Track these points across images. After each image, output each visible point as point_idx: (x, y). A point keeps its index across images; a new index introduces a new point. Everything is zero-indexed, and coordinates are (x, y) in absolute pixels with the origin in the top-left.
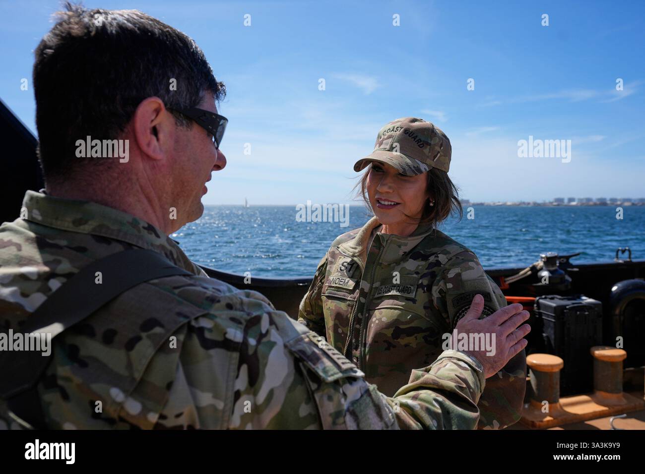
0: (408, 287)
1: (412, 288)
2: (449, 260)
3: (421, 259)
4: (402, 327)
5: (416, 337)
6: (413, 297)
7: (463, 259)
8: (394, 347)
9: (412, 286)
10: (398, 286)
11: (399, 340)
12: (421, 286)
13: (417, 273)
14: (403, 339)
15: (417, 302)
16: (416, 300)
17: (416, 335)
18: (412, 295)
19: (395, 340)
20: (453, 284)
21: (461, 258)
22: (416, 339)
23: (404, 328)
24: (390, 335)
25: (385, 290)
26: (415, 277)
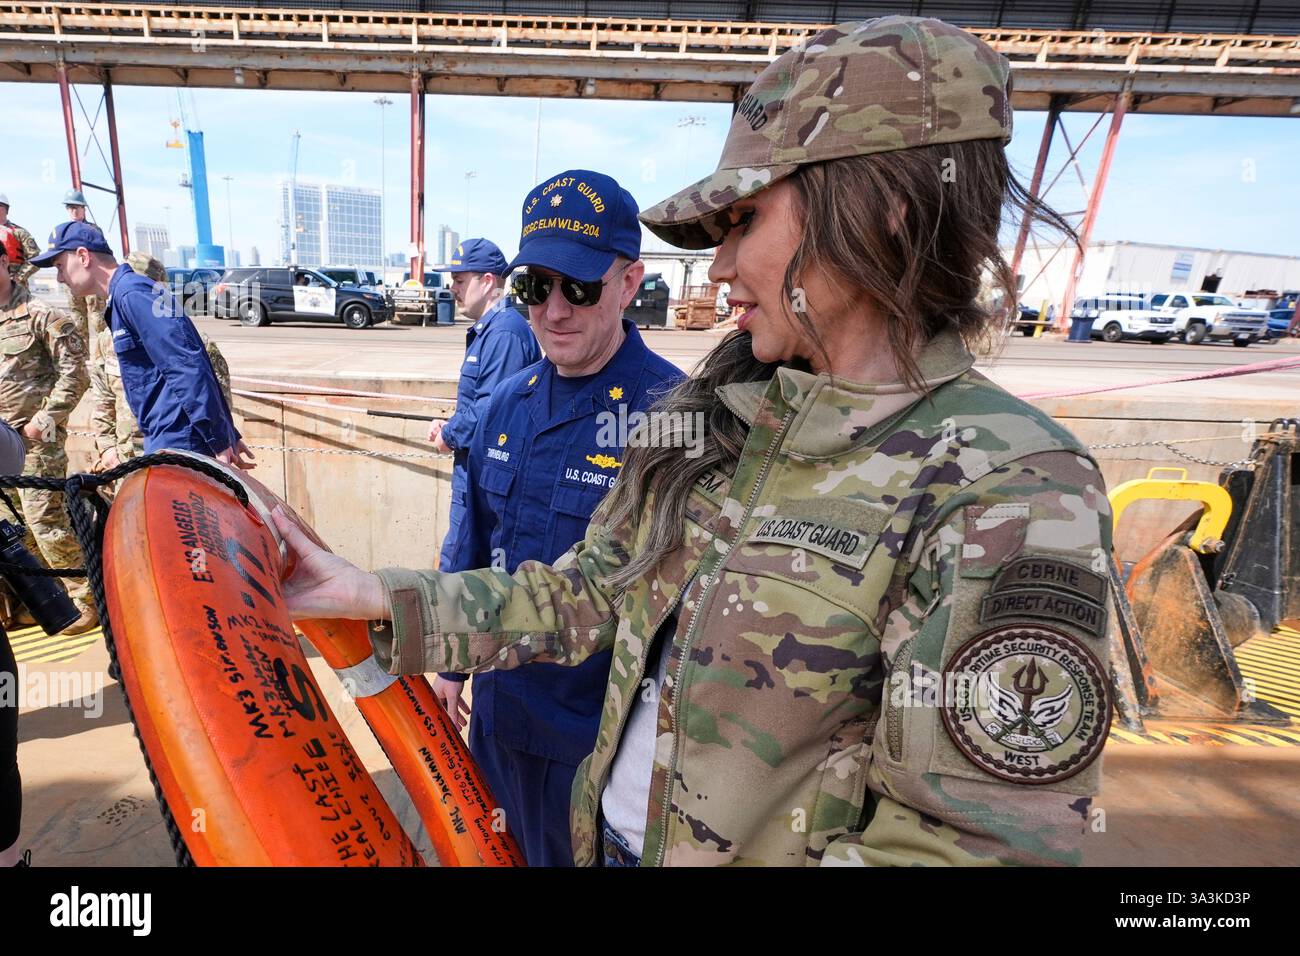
0: (849, 535)
1: (863, 539)
2: (995, 470)
3: (910, 453)
4: (800, 638)
5: (834, 678)
6: (859, 566)
7: (1045, 479)
8: (771, 685)
9: (864, 533)
10: (821, 526)
11: (785, 671)
12: (886, 537)
13: (889, 500)
14: (795, 672)
15: (862, 582)
16: (862, 577)
17: (835, 671)
18: (855, 561)
19: (778, 669)
20: (986, 548)
21: (1040, 473)
22: (834, 682)
23: (807, 643)
24: (770, 653)
25: (779, 529)
26: (879, 511)
